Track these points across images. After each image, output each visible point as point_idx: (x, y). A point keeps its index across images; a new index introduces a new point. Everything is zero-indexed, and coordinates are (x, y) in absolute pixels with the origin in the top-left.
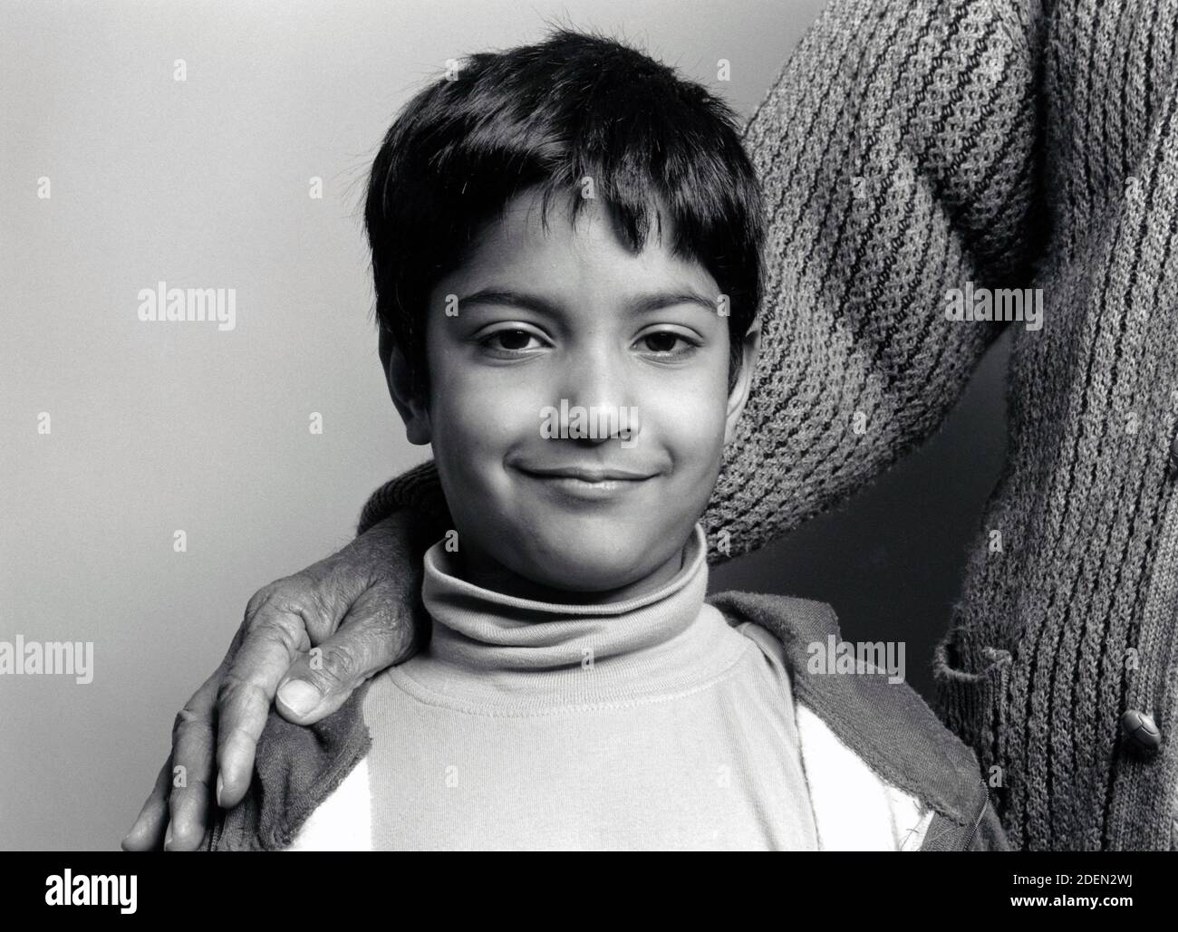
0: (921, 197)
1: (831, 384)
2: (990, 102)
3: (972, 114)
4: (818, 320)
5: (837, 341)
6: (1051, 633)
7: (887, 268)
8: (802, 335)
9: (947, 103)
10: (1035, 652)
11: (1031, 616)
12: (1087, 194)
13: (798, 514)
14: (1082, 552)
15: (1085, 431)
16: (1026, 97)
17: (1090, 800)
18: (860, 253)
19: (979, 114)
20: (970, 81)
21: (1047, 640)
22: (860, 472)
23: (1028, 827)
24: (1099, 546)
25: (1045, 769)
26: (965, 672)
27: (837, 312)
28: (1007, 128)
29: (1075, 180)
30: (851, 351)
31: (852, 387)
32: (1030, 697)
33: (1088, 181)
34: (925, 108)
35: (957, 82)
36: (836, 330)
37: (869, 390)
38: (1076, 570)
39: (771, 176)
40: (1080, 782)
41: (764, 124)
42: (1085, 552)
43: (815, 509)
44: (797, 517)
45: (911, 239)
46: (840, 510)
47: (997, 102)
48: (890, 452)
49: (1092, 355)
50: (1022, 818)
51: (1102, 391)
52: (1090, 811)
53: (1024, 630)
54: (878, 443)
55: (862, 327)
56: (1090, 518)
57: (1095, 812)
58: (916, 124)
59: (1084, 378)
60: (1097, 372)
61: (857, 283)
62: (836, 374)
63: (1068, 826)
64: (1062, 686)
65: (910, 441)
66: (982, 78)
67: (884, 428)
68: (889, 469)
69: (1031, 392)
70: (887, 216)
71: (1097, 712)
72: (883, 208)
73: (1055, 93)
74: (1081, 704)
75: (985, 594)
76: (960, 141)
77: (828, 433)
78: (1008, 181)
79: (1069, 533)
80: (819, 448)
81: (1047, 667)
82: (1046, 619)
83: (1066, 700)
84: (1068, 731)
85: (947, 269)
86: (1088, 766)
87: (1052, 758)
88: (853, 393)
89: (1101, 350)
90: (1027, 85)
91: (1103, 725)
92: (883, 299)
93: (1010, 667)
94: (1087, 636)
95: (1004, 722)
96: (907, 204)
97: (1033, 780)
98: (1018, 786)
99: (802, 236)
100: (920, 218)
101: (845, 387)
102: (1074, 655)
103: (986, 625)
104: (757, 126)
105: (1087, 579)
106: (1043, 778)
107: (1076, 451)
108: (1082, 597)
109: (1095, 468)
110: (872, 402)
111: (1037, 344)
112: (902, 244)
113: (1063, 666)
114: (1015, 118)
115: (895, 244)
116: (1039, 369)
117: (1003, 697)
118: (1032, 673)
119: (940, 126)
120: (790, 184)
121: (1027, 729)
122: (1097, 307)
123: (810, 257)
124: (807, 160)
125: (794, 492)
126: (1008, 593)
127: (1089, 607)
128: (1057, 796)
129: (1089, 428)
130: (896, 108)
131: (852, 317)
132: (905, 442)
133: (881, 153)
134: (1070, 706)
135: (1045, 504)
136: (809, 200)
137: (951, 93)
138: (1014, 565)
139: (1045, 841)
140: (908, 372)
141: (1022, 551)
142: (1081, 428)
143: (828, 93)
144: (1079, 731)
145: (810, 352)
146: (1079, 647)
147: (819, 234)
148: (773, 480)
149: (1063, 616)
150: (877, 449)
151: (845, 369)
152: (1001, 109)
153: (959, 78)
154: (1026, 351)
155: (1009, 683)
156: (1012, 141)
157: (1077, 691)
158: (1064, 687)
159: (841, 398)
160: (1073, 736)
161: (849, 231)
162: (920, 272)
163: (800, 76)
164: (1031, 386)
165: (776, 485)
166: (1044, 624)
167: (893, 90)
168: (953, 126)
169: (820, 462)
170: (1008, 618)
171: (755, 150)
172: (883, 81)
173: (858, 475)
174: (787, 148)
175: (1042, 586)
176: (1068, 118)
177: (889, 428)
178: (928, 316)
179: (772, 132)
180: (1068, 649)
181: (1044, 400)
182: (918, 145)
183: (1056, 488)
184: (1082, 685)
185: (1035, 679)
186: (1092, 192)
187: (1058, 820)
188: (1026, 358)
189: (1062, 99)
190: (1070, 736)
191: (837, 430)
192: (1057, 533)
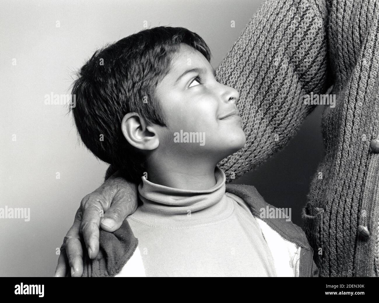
0: (290, 71)
1: (254, 129)
2: (313, 41)
3: (308, 44)
4: (253, 109)
5: (258, 115)
6: (336, 202)
7: (278, 92)
8: (246, 114)
9: (300, 41)
10: (331, 208)
11: (330, 197)
12: (345, 69)
13: (243, 171)
14: (345, 177)
15: (345, 140)
16: (324, 40)
17: (349, 254)
18: (269, 87)
19: (310, 44)
20: (307, 34)
21: (335, 205)
22: (262, 157)
23: (330, 262)
24: (350, 175)
25: (335, 245)
26: (310, 215)
27: (259, 106)
28: (318, 49)
29: (341, 66)
30: (262, 119)
31: (261, 130)
32: (330, 222)
33: (345, 65)
34: (293, 42)
35: (303, 34)
36: (258, 112)
37: (267, 132)
38: (343, 183)
39: (240, 62)
40: (346, 248)
41: (237, 47)
42: (346, 177)
43: (248, 169)
44: (243, 172)
45: (286, 83)
46: (255, 170)
47: (315, 41)
48: (272, 151)
49: (346, 117)
50: (329, 260)
51: (350, 128)
52: (349, 258)
53: (328, 202)
54: (268, 148)
55: (267, 111)
56: (347, 167)
57: (351, 257)
58: (290, 47)
59: (344, 124)
60: (348, 122)
61: (267, 96)
62: (256, 126)
63: (343, 262)
64: (339, 218)
65: (278, 148)
66: (311, 33)
67: (271, 144)
68: (271, 157)
69: (329, 129)
70: (279, 75)
71: (350, 227)
72: (278, 73)
73: (331, 39)
74: (345, 224)
75: (316, 192)
76: (304, 53)
77: (253, 145)
78: (318, 65)
79: (341, 172)
80: (250, 150)
81: (335, 213)
82: (334, 198)
83: (341, 223)
84: (342, 233)
85: (296, 94)
86: (348, 243)
87: (337, 241)
88: (262, 132)
89: (349, 115)
90: (324, 36)
91: (352, 230)
92: (275, 102)
93: (324, 213)
94: (347, 203)
95: (322, 230)
96: (285, 72)
97: (332, 248)
98: (327, 250)
99: (249, 81)
100: (289, 77)
101: (259, 130)
102: (343, 209)
103: (316, 201)
104: (235, 48)
105: (346, 186)
106: (335, 247)
107: (343, 147)
108: (345, 191)
109: (349, 152)
110: (267, 135)
111: (330, 115)
112: (283, 85)
113: (340, 212)
114: (321, 46)
115: (281, 85)
116: (330, 122)
117: (322, 223)
118: (330, 215)
119: (298, 48)
120: (245, 65)
121: (329, 232)
122: (347, 102)
123: (251, 88)
124: (252, 58)
125: (242, 163)
126: (323, 191)
127: (347, 194)
128: (339, 253)
129: (346, 139)
130: (283, 42)
131: (264, 108)
132: (276, 148)
133: (278, 56)
134: (342, 225)
135: (334, 163)
136: (251, 71)
137: (301, 38)
138: (325, 182)
139: (336, 267)
140: (280, 126)
141: (327, 178)
142: (344, 140)
143: (259, 37)
144: (345, 233)
145: (248, 119)
146: (344, 206)
147: (255, 81)
148: (236, 160)
149: (339, 197)
150: (268, 150)
151: (260, 125)
152: (317, 43)
153: (304, 33)
154: (327, 117)
155: (323, 218)
156: (319, 53)
157: (344, 220)
158: (340, 219)
159: (257, 134)
160: (343, 234)
161: (266, 80)
162: (287, 94)
163: (250, 32)
164: (328, 128)
165: (237, 161)
166: (334, 200)
167: (282, 37)
168: (302, 48)
169: (250, 154)
170: (323, 199)
171: (234, 55)
172: (279, 34)
173: (262, 158)
174: (245, 54)
175: (333, 188)
176: (336, 46)
177: (272, 144)
178: (288, 108)
179: (240, 49)
180: (341, 207)
181: (333, 132)
182: (290, 54)
183: (337, 158)
184: (345, 218)
185: (331, 217)
186: (346, 69)
187: (339, 260)
188: (326, 119)
189: (334, 41)
190: (342, 234)
191: (256, 144)
192: (338, 172)
